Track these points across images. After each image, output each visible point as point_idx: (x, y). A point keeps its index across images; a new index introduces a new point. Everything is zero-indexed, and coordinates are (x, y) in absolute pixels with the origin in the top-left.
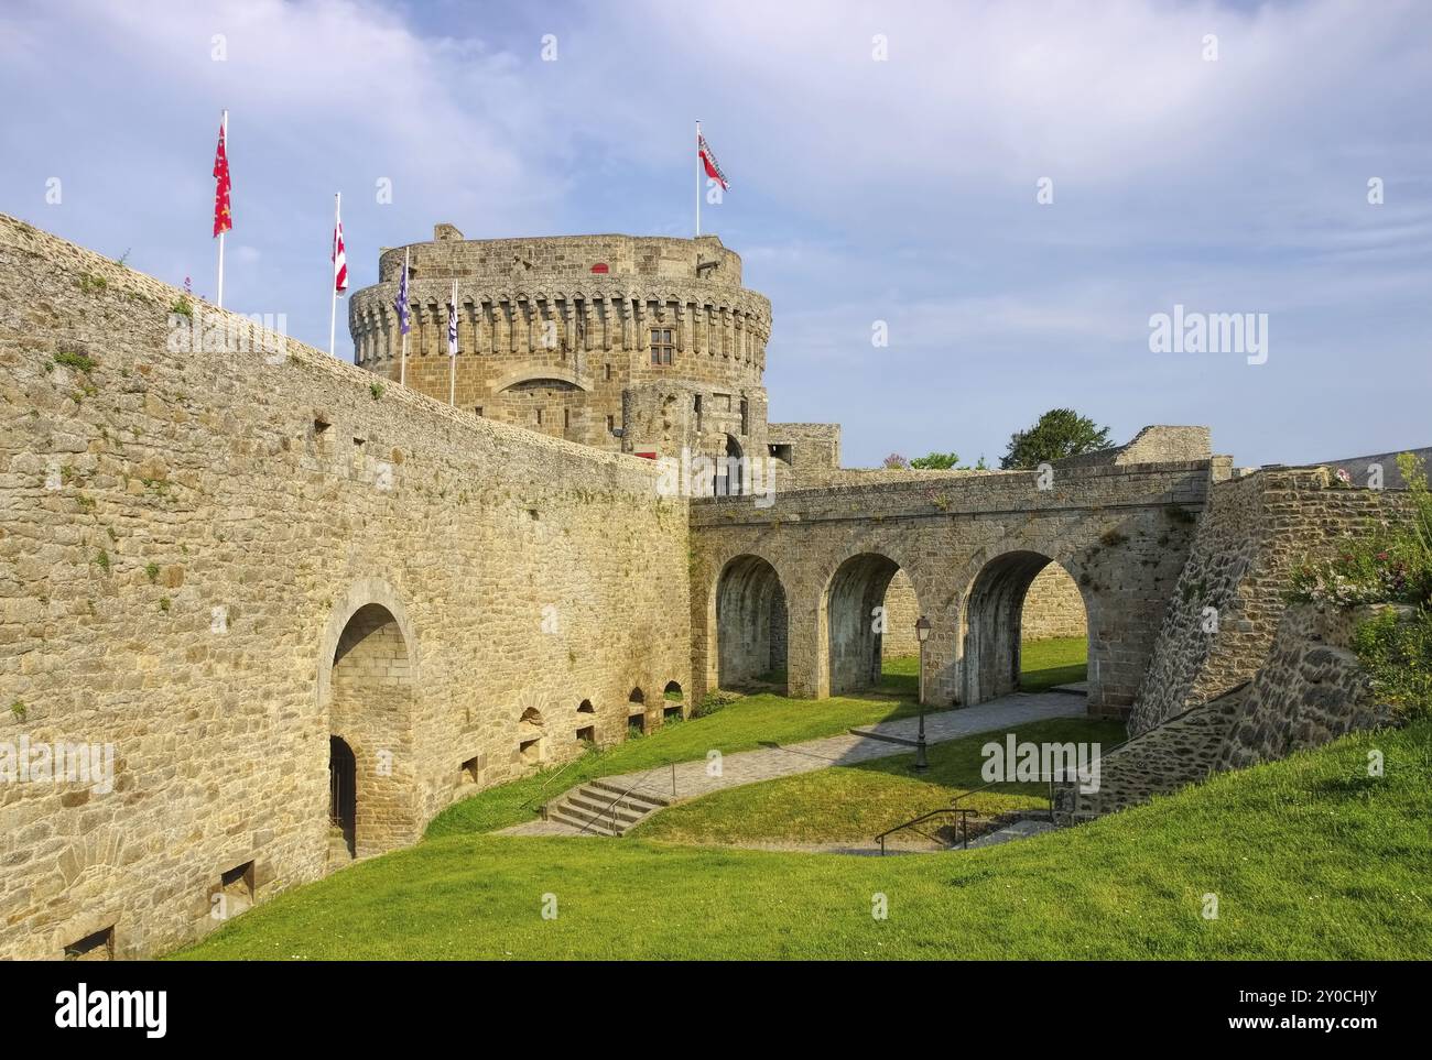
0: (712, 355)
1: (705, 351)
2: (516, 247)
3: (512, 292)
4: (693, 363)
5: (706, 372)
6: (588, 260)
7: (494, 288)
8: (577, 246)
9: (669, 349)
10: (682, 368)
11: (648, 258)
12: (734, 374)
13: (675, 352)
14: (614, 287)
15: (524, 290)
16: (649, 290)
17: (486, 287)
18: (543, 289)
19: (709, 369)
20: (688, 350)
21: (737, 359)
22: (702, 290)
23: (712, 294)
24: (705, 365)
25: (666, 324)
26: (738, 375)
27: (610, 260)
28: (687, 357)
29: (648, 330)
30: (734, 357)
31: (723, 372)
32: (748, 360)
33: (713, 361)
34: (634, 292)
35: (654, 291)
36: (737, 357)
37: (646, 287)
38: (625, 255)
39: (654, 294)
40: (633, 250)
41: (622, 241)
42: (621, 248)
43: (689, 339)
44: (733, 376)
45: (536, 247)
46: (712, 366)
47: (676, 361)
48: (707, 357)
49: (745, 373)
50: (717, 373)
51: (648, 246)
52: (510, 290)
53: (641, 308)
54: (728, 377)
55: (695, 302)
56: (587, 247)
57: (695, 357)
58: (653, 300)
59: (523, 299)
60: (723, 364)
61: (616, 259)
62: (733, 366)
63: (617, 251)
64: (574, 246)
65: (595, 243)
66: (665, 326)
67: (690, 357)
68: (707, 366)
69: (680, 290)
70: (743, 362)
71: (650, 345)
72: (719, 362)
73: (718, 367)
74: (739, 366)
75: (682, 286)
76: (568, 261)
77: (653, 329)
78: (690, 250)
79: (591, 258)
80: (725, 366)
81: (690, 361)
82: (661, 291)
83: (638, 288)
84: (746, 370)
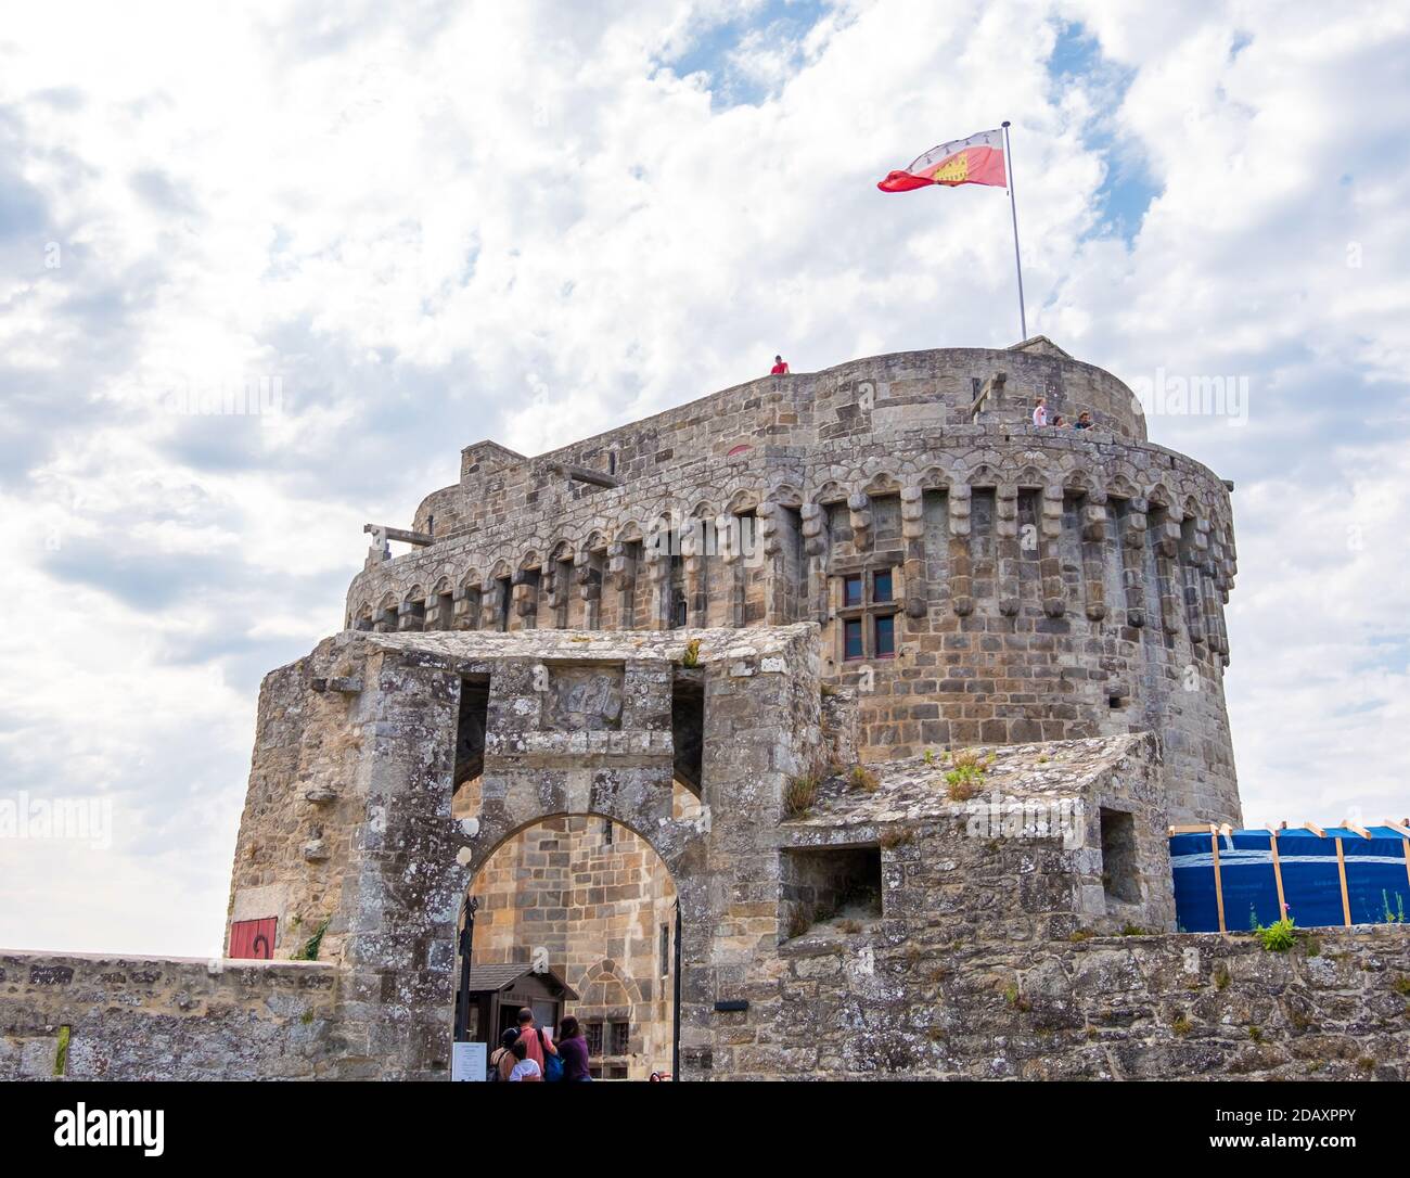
0: (1011, 615)
1: (989, 608)
2: (588, 456)
3: (546, 545)
4: (952, 644)
5: (993, 661)
6: (716, 448)
7: (515, 544)
8: (697, 421)
9: (884, 620)
10: (923, 659)
11: (847, 412)
12: (1087, 660)
13: (900, 624)
14: (735, 485)
15: (566, 533)
16: (822, 476)
17: (503, 543)
18: (600, 522)
19: (1005, 653)
20: (941, 612)
21: (1096, 618)
22: (958, 452)
23: (990, 458)
24: (991, 645)
25: (879, 552)
26: (1101, 662)
27: (761, 433)
28: (935, 630)
29: (831, 576)
30: (1083, 614)
31: (1049, 657)
32: (1136, 619)
33: (1014, 632)
34: (784, 488)
35: (834, 476)
36: (1094, 614)
37: (815, 472)
38: (795, 417)
39: (835, 483)
40: (816, 403)
41: (787, 386)
42: (784, 402)
43: (939, 584)
44: (1085, 666)
45: (622, 447)
46: (1011, 645)
47: (905, 645)
48: (996, 624)
49: (1130, 655)
50: (1030, 662)
51: (845, 384)
52: (543, 539)
53: (805, 525)
54: (1068, 672)
55: (944, 485)
56: (716, 418)
57: (959, 627)
58: (835, 499)
59: (566, 555)
60: (1048, 635)
61: (773, 428)
62: (1085, 640)
63: (774, 410)
64: (692, 423)
65: (730, 405)
66: (872, 560)
67: (945, 630)
68: (997, 646)
69: (900, 462)
70: (1120, 626)
71: (838, 614)
72: (1034, 632)
73: (1032, 646)
74: (1103, 639)
75: (905, 451)
76: (681, 457)
77: (845, 573)
78: (950, 373)
79: (722, 439)
80: (1055, 640)
81: (946, 639)
82: (849, 473)
83: (795, 476)
84: (1131, 646)
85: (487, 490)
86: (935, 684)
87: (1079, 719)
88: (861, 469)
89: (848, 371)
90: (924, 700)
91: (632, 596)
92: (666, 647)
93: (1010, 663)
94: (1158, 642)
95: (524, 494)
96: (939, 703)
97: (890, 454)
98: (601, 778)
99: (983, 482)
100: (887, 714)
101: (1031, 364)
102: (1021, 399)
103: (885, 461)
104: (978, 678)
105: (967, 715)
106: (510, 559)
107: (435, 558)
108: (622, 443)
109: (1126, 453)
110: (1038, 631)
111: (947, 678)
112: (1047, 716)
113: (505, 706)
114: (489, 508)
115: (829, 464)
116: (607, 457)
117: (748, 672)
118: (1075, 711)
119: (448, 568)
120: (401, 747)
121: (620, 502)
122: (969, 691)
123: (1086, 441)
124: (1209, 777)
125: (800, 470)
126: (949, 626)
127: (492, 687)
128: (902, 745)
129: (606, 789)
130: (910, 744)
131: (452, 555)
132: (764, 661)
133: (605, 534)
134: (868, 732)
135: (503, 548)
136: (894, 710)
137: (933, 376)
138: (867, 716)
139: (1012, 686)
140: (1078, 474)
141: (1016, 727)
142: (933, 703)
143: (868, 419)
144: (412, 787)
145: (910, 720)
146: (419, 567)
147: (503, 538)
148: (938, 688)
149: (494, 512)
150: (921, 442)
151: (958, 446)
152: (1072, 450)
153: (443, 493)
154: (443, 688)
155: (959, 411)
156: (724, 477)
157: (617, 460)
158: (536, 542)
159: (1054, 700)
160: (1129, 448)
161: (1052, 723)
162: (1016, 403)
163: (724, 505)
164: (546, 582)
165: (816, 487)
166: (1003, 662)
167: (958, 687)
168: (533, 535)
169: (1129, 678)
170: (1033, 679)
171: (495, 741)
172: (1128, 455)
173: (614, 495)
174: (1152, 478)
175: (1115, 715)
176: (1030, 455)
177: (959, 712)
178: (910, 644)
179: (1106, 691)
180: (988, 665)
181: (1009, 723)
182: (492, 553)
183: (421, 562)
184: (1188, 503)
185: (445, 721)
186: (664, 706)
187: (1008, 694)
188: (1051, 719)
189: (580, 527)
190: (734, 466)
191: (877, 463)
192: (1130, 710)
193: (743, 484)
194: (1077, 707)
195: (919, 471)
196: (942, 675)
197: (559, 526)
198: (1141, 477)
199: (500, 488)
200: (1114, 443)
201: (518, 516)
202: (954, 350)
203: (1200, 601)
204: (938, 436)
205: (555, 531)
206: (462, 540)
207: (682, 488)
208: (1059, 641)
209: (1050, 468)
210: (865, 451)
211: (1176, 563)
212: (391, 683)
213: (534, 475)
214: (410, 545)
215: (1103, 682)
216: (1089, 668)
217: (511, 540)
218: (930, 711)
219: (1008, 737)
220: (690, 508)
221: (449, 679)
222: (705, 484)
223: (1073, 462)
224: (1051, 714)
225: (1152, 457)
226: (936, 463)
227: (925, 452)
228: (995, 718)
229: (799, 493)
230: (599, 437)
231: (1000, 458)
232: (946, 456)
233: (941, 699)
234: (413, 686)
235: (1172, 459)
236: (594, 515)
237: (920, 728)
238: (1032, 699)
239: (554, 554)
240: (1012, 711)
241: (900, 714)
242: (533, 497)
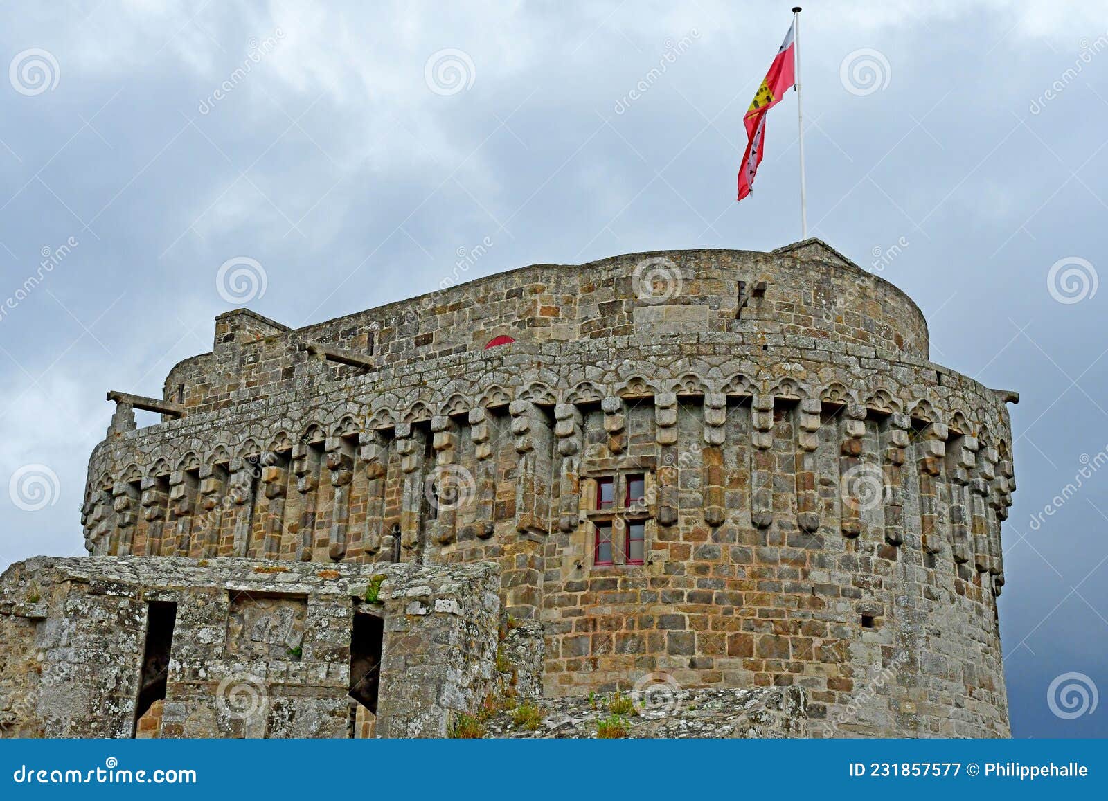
0: (763, 527)
1: (739, 519)
2: (346, 334)
3: (297, 427)
4: (702, 554)
5: (743, 574)
6: (476, 336)
7: (265, 423)
8: (457, 307)
10: (670, 568)
11: (609, 308)
12: (842, 578)
13: (651, 530)
14: (489, 379)
15: (318, 417)
16: (577, 377)
17: (254, 422)
18: (353, 408)
19: (755, 565)
21: (852, 535)
23: (747, 367)
24: (742, 557)
25: (633, 457)
26: (854, 579)
27: (521, 324)
28: (685, 539)
29: (583, 478)
30: (838, 529)
31: (800, 573)
32: (893, 537)
33: (765, 545)
34: (538, 386)
35: (589, 377)
36: (849, 530)
37: (570, 372)
38: (555, 311)
39: (589, 385)
40: (579, 296)
41: (549, 278)
42: (546, 294)
43: (691, 492)
44: (837, 583)
45: (381, 327)
46: (762, 559)
47: (654, 552)
48: (747, 536)
49: (887, 574)
50: (781, 576)
51: (609, 280)
52: (294, 421)
53: (559, 424)
54: (820, 588)
55: (699, 393)
56: (477, 305)
57: (710, 537)
58: (589, 400)
59: (317, 438)
60: (800, 550)
61: (532, 320)
62: (839, 556)
63: (535, 302)
64: (453, 308)
65: (492, 293)
66: (625, 465)
67: (694, 539)
68: (748, 559)
69: (655, 368)
70: (876, 544)
71: (589, 517)
72: (786, 546)
73: (784, 560)
74: (858, 556)
75: (660, 356)
76: (440, 343)
77: (597, 475)
78: (717, 274)
79: (482, 328)
80: (808, 555)
81: (696, 549)
82: (604, 374)
83: (550, 374)
84: (888, 565)
85: (242, 362)
86: (682, 594)
87: (829, 637)
88: (616, 371)
89: (612, 267)
90: (671, 610)
91: (384, 485)
92: (350, 582)
93: (760, 576)
94: (918, 561)
95: (280, 369)
96: (685, 614)
97: (645, 358)
98: (278, 707)
99: (739, 391)
100: (633, 622)
101: (800, 269)
102: (789, 305)
103: (640, 365)
104: (727, 590)
105: (714, 628)
106: (260, 439)
107: (182, 432)
108: (381, 324)
109: (889, 367)
110: (791, 545)
111: (696, 588)
112: (796, 633)
113: (190, 633)
114: (243, 381)
115: (584, 365)
116: (365, 336)
117: (423, 611)
118: (825, 628)
119: (196, 444)
120: (83, 672)
121: (373, 388)
122: (717, 603)
123: (847, 354)
124: (967, 703)
125: (556, 368)
126: (699, 535)
127: (178, 615)
128: (648, 655)
129: (283, 717)
130: (656, 655)
131: (200, 431)
132: (438, 602)
133: (357, 421)
134: (614, 640)
135: (252, 427)
136: (640, 619)
137: (698, 278)
138: (613, 623)
139: (761, 601)
140: (836, 387)
141: (763, 642)
142: (681, 613)
143: (631, 318)
144: (92, 712)
145: (655, 630)
146: (165, 440)
147: (253, 416)
148: (685, 599)
149: (249, 384)
150: (676, 348)
151: (715, 354)
152: (831, 363)
153: (194, 360)
154: (130, 616)
155: (722, 315)
156: (478, 371)
157: (376, 340)
158: (287, 424)
159: (804, 616)
160: (892, 363)
161: (800, 641)
162: (782, 309)
163: (477, 400)
164: (296, 465)
165: (570, 387)
166: (753, 575)
167: (708, 599)
168: (284, 415)
169: (883, 598)
170: (783, 594)
171: (178, 668)
172: (891, 370)
173: (368, 380)
174: (916, 394)
175: (868, 634)
176: (787, 366)
177: (706, 624)
178: (660, 552)
179: (859, 610)
180: (738, 578)
181: (756, 638)
182: (242, 431)
183: (167, 435)
184: (955, 420)
185: (132, 647)
186: (345, 640)
187: (757, 608)
188: (800, 635)
189: (332, 412)
190: (488, 360)
191: (632, 367)
192: (883, 630)
193: (497, 380)
194: (828, 624)
195: (674, 377)
196: (690, 584)
197: (311, 408)
198: (904, 393)
199: (255, 360)
200: (876, 357)
201: (272, 390)
202: (720, 251)
203: (968, 519)
204: (694, 342)
205: (306, 414)
206: (211, 414)
207: (436, 379)
208: (812, 557)
209: (808, 380)
210: (620, 354)
211: (942, 481)
212: (77, 611)
213: (291, 350)
214: (159, 415)
215: (857, 601)
216: (842, 585)
217: (261, 419)
218: (678, 622)
219: (755, 651)
220: (444, 400)
221: (135, 607)
222: (461, 376)
223: (832, 375)
224: (800, 630)
225: (916, 372)
226: (691, 371)
227: (680, 358)
228: (741, 632)
229: (552, 391)
230: (358, 315)
231: (757, 368)
232: (702, 364)
233: (689, 610)
234: (99, 613)
235: (939, 374)
236: (347, 400)
237: (666, 638)
238: (781, 614)
239: (304, 437)
240: (760, 626)
241: (646, 623)
242: (289, 373)
